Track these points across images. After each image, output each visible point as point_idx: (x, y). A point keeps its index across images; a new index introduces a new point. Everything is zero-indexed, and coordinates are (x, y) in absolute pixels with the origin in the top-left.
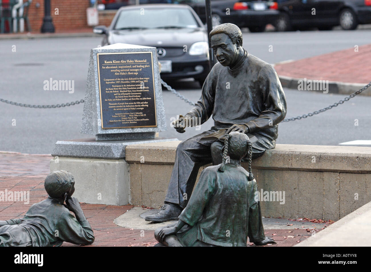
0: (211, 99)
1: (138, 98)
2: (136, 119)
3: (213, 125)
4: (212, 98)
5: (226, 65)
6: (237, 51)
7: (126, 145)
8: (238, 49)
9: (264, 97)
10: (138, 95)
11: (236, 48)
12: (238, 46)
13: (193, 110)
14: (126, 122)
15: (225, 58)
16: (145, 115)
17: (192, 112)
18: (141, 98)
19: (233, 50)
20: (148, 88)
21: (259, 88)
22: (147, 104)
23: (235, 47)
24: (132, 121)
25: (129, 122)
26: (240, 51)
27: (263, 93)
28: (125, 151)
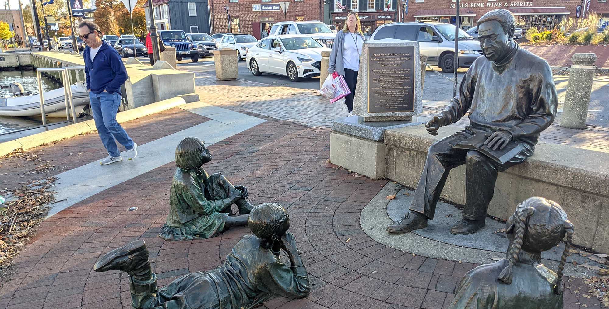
0: (468, 97)
1: (400, 86)
2: (396, 105)
3: (468, 124)
4: (470, 96)
5: (493, 60)
6: (508, 42)
7: (385, 129)
8: (509, 40)
9: (533, 98)
10: (400, 84)
11: (507, 39)
12: (509, 37)
13: (448, 108)
14: (388, 107)
15: (493, 51)
16: (405, 101)
17: (447, 110)
18: (402, 86)
19: (504, 42)
20: (409, 78)
21: (529, 88)
22: (407, 92)
23: (506, 37)
24: (393, 107)
25: (391, 107)
26: (511, 43)
27: (532, 94)
28: (384, 134)
